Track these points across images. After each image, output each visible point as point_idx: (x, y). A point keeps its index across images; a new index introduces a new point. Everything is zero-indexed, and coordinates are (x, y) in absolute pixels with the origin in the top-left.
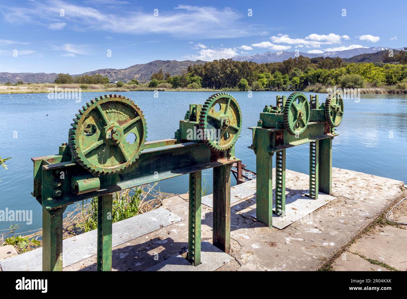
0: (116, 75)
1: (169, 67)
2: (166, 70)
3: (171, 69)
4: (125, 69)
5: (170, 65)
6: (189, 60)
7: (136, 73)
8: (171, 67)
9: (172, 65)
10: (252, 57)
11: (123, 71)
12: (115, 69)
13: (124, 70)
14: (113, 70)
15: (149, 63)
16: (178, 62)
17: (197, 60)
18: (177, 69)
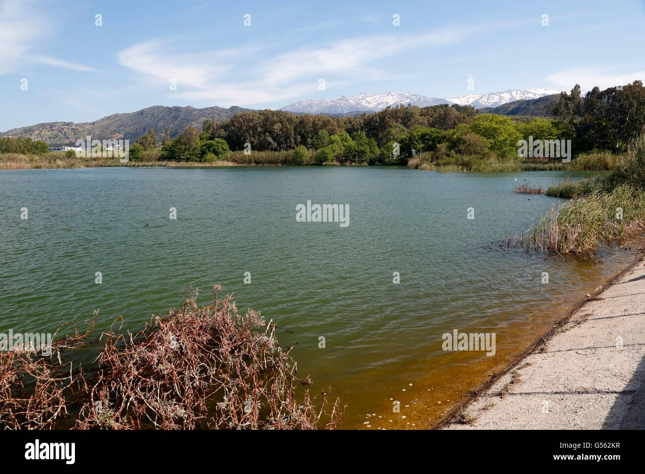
0: (75, 135)
1: (179, 119)
2: (172, 126)
3: (183, 123)
4: (94, 124)
5: (180, 115)
6: (217, 107)
7: (115, 131)
8: (181, 119)
9: (184, 115)
10: (333, 101)
11: (88, 127)
12: (72, 123)
13: (90, 124)
14: (68, 124)
15: (140, 111)
16: (196, 109)
17: (232, 107)
18: (194, 123)
